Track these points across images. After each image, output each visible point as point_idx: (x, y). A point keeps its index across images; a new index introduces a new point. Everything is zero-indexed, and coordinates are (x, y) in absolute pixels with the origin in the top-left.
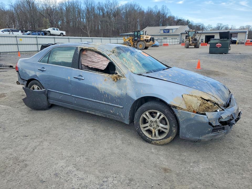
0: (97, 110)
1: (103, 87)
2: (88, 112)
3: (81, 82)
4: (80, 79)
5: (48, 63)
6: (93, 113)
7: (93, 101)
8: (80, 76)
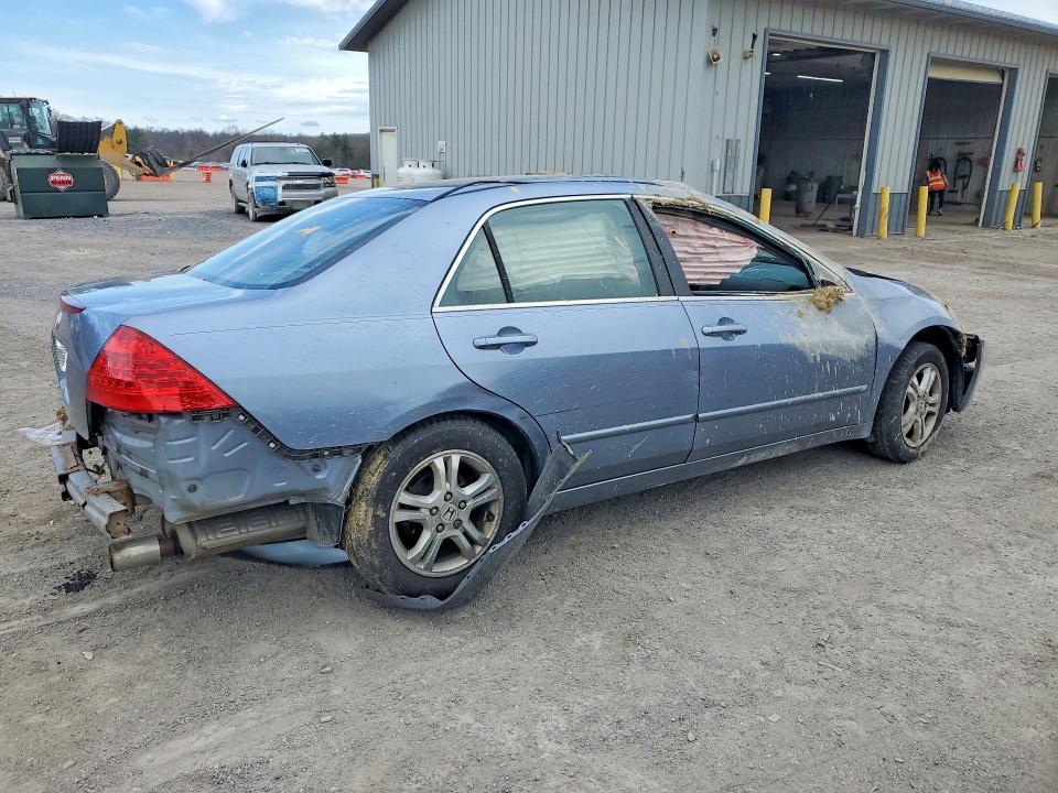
0: (774, 438)
1: (815, 339)
2: (741, 462)
3: (738, 341)
4: (728, 335)
5: (513, 302)
6: (762, 456)
7: (786, 405)
8: (723, 321)
